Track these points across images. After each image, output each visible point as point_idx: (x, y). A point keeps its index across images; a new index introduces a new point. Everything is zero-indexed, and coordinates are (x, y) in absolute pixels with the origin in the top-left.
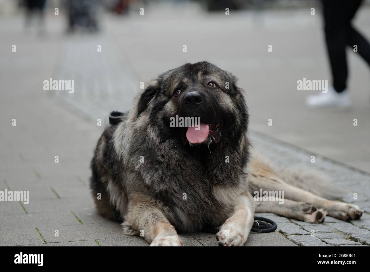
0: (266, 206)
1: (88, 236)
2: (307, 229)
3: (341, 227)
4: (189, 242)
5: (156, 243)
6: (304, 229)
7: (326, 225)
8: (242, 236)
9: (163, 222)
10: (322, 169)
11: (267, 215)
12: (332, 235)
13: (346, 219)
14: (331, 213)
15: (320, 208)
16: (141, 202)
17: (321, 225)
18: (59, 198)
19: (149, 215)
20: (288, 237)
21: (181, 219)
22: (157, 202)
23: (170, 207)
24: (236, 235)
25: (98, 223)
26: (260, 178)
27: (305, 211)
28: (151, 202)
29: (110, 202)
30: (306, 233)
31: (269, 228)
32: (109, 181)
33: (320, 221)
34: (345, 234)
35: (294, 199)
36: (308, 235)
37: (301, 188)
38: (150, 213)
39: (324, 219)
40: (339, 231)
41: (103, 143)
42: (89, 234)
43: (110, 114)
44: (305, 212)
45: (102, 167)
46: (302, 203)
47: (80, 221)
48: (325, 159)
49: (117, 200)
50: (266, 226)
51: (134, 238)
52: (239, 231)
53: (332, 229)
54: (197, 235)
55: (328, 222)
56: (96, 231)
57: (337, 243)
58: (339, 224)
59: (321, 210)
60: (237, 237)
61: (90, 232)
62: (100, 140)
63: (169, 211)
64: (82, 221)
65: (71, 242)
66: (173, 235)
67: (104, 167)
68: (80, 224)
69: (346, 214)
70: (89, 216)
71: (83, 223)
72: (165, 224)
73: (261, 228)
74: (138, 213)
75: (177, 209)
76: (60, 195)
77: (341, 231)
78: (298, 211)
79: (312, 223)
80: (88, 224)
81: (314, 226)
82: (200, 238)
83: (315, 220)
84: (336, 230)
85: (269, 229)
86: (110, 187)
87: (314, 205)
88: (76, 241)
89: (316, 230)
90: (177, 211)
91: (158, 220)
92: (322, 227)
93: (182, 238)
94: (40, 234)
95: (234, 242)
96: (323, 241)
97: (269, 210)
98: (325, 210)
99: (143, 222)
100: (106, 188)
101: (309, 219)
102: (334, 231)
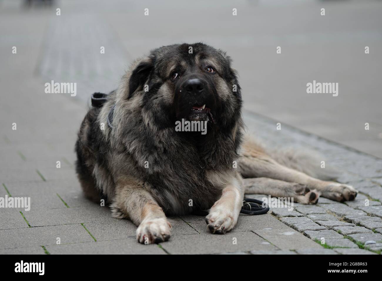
0: (258, 188)
1: (74, 219)
2: (300, 211)
3: (335, 208)
4: (178, 225)
5: (143, 226)
6: (297, 211)
7: (320, 206)
8: (232, 218)
9: (151, 203)
10: (317, 149)
11: (259, 197)
12: (325, 217)
13: (340, 200)
14: (324, 194)
15: (313, 189)
16: (129, 184)
17: (314, 206)
18: (44, 180)
19: (137, 197)
20: (280, 219)
21: (171, 202)
22: (145, 184)
23: (159, 190)
24: (226, 216)
25: (85, 206)
26: (251, 158)
27: (298, 192)
28: (139, 184)
29: (97, 186)
30: (299, 214)
31: (261, 209)
32: (95, 165)
33: (314, 202)
34: (339, 215)
35: (286, 180)
36: (301, 217)
37: (295, 168)
38: (137, 196)
39: (318, 200)
40: (333, 212)
41: (87, 127)
42: (76, 218)
43: (92, 96)
44: (298, 194)
45: (86, 150)
46: (295, 184)
47: (66, 204)
48: (320, 138)
49: (103, 184)
50: (257, 208)
51: (122, 221)
52: (228, 213)
53: (326, 210)
54: (187, 218)
55: (322, 203)
56: (83, 215)
57: (330, 225)
58: (333, 205)
59: (314, 191)
60: (227, 219)
61: (76, 215)
62: (83, 122)
63: (157, 194)
64: (68, 204)
65: (56, 226)
66: (161, 217)
67: (89, 151)
68: (66, 207)
69: (340, 194)
70: (75, 199)
71: (69, 206)
72: (153, 205)
73: (253, 210)
74: (126, 197)
75: (167, 192)
76: (46, 178)
77: (335, 213)
78: (291, 192)
79: (305, 204)
80: (74, 207)
81: (308, 207)
82: (189, 221)
83: (308, 201)
84: (330, 211)
85: (261, 211)
86: (96, 171)
87: (307, 186)
88: (62, 225)
89: (310, 212)
90: (167, 194)
91: (145, 202)
92: (316, 208)
93: (171, 221)
94: (25, 218)
95: (224, 224)
96: (316, 223)
97: (261, 191)
98: (318, 190)
99: (131, 205)
100: (91, 172)
101: (303, 201)
102: (328, 213)
